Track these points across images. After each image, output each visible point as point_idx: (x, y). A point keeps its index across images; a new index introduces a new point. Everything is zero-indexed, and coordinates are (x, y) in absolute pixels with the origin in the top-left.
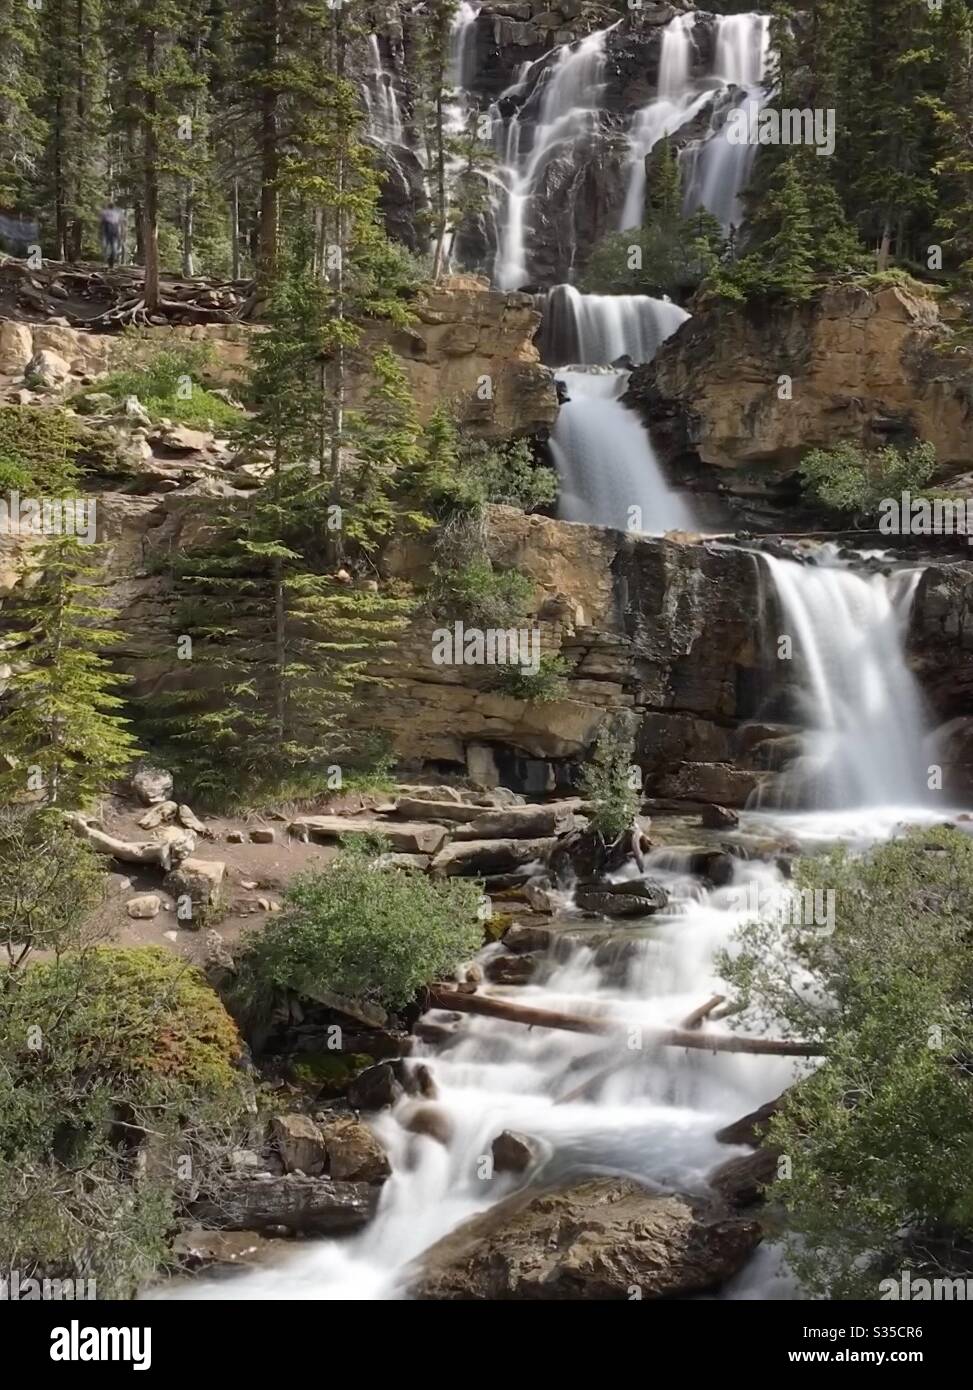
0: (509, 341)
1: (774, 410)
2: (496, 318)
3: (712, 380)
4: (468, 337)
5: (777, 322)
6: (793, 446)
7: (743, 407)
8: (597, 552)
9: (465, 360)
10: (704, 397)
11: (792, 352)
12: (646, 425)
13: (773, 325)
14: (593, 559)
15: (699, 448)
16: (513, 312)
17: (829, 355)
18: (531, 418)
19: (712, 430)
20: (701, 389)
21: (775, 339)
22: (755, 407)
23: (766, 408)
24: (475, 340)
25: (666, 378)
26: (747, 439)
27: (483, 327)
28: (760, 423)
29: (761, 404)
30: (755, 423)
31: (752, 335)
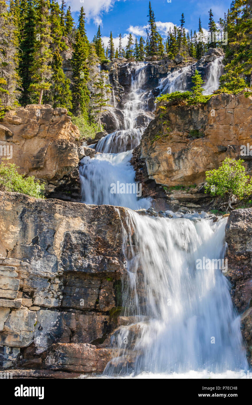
1: (189, 155)
2: (48, 120)
3: (158, 143)
4: (33, 129)
7: (174, 155)
8: (9, 208)
9: (32, 140)
10: (155, 152)
13: (190, 117)
14: (6, 213)
15: (155, 177)
16: (57, 117)
17: (215, 126)
19: (159, 167)
20: (154, 148)
21: (190, 123)
22: (181, 154)
23: (186, 154)
24: (37, 130)
26: (178, 170)
28: (183, 162)
29: (183, 152)
30: (181, 162)
31: (179, 121)
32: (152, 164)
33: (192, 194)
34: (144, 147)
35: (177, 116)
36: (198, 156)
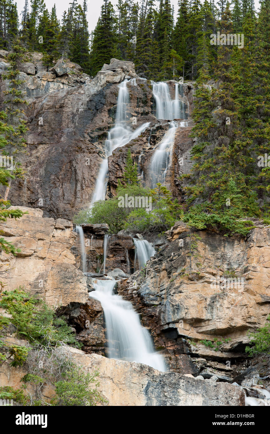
0: (56, 250)
1: (225, 302)
2: (48, 235)
3: (186, 281)
4: (30, 246)
5: (224, 247)
6: (239, 325)
7: (206, 299)
8: (135, 380)
9: (27, 260)
10: (181, 292)
11: (235, 266)
12: (138, 310)
13: (222, 249)
14: (132, 385)
15: (178, 325)
16: (59, 231)
17: (258, 269)
18: (69, 300)
19: (186, 313)
20: (179, 287)
21: (223, 258)
22: (214, 299)
23: (221, 300)
24: (34, 248)
25: (154, 280)
26: (209, 320)
27: (39, 240)
28: (217, 310)
29: (217, 298)
30: (214, 310)
31: (209, 255)
32: (177, 309)
33: (222, 352)
34: (152, 278)
35: (207, 246)
36: (236, 305)
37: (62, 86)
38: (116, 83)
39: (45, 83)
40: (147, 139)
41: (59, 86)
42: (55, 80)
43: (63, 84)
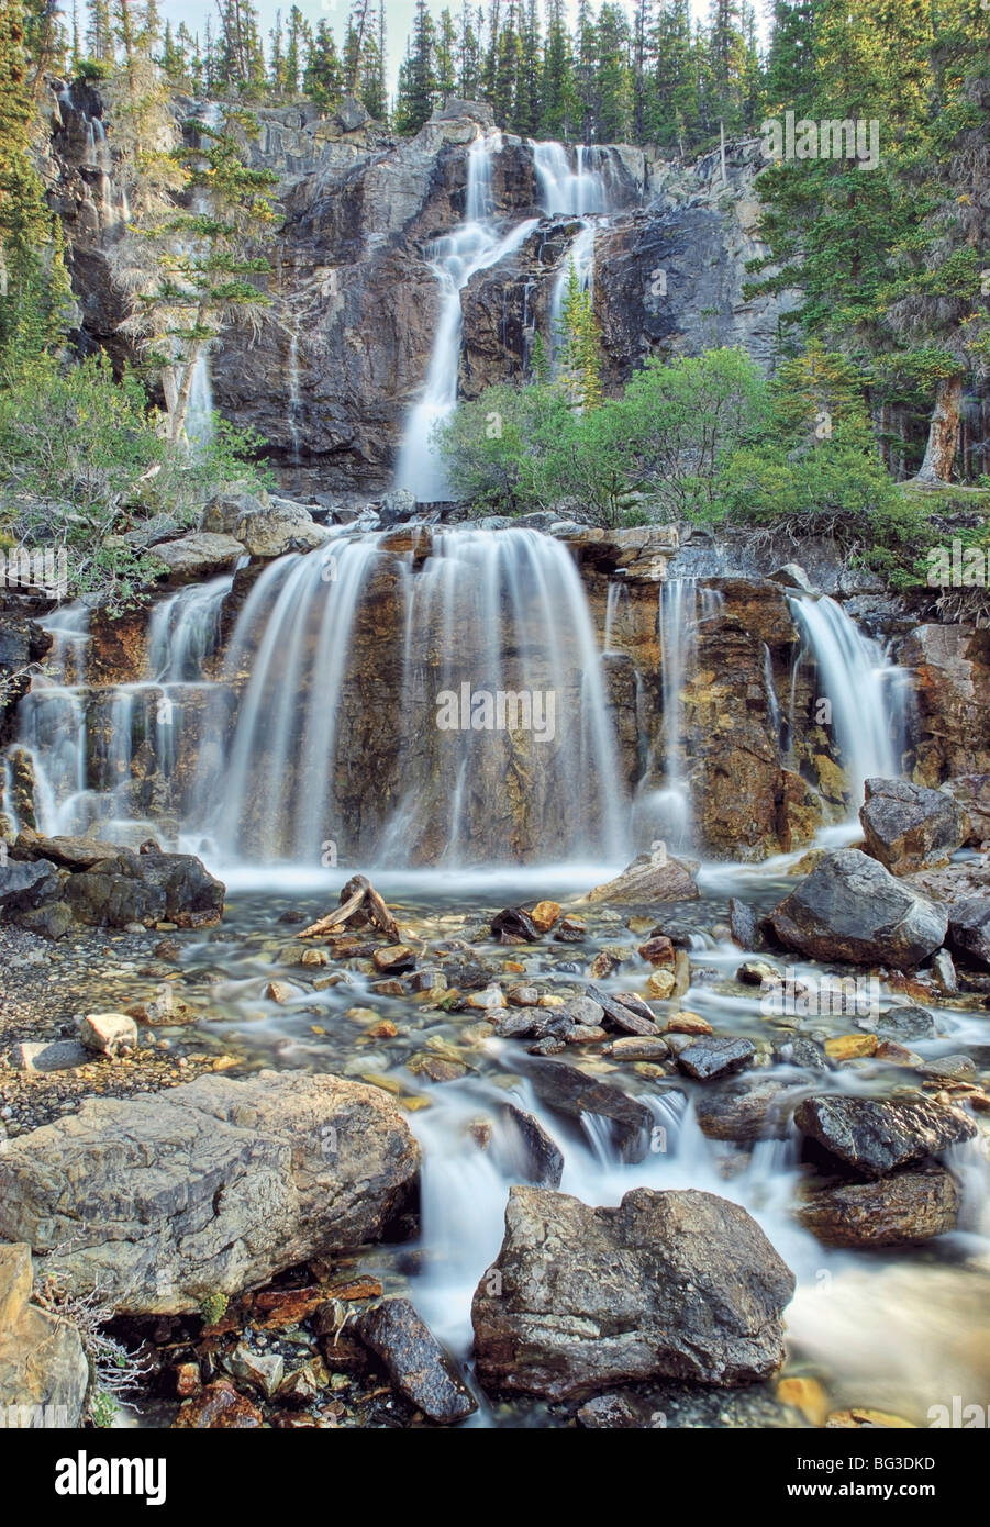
37: (355, 150)
38: (462, 143)
39: (322, 145)
40: (536, 253)
41: (350, 151)
42: (342, 139)
43: (358, 146)
